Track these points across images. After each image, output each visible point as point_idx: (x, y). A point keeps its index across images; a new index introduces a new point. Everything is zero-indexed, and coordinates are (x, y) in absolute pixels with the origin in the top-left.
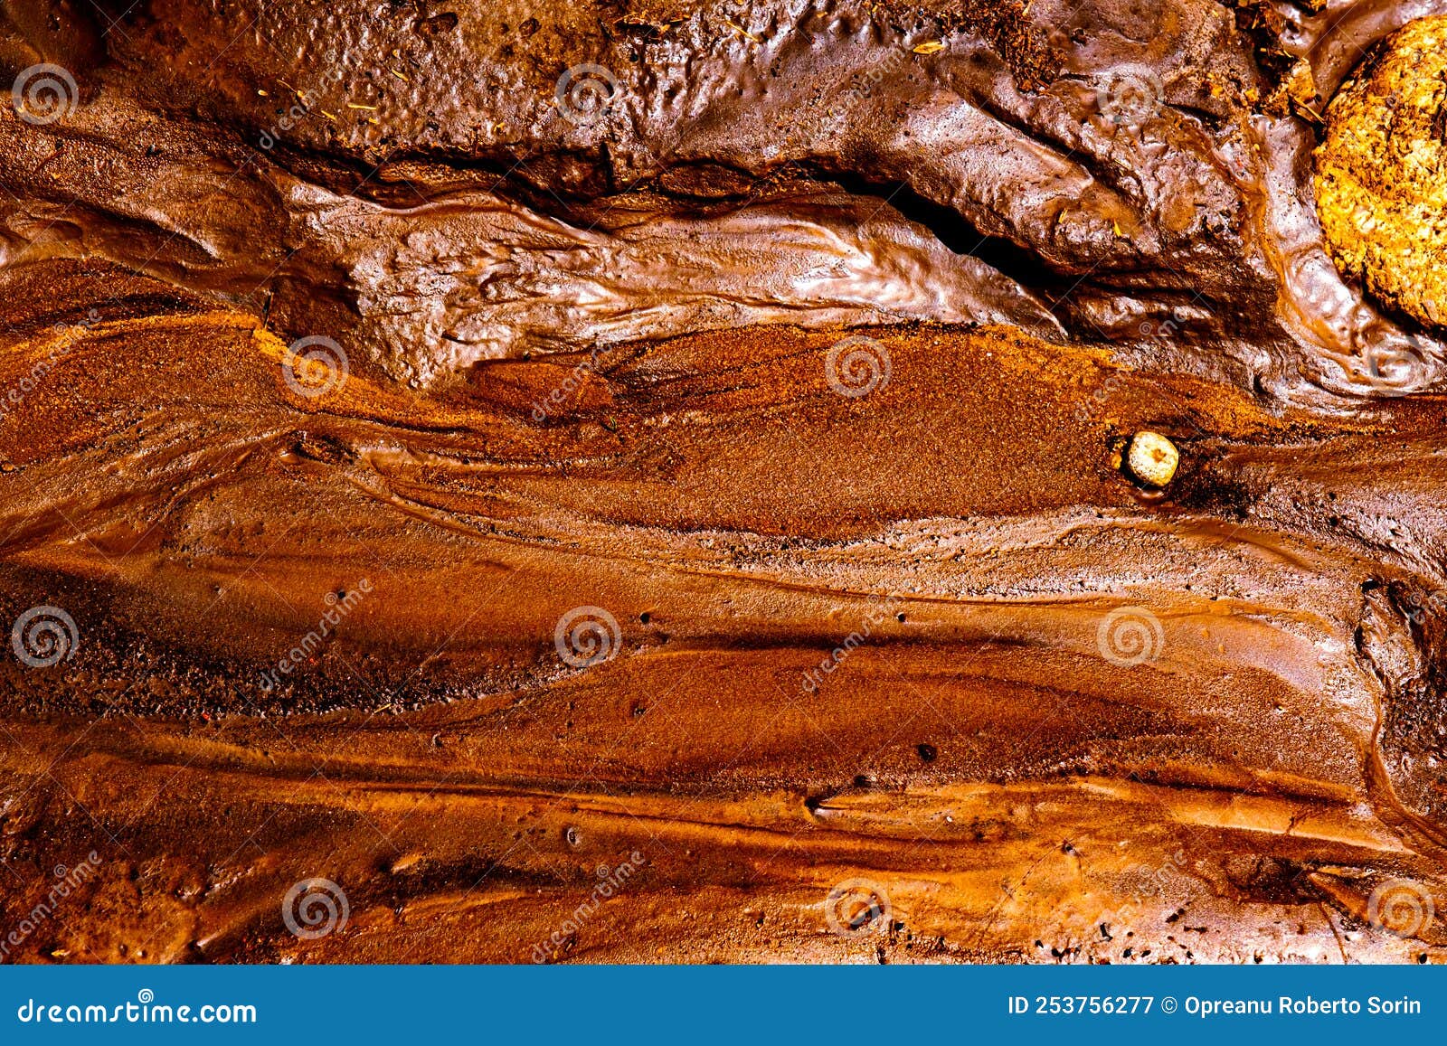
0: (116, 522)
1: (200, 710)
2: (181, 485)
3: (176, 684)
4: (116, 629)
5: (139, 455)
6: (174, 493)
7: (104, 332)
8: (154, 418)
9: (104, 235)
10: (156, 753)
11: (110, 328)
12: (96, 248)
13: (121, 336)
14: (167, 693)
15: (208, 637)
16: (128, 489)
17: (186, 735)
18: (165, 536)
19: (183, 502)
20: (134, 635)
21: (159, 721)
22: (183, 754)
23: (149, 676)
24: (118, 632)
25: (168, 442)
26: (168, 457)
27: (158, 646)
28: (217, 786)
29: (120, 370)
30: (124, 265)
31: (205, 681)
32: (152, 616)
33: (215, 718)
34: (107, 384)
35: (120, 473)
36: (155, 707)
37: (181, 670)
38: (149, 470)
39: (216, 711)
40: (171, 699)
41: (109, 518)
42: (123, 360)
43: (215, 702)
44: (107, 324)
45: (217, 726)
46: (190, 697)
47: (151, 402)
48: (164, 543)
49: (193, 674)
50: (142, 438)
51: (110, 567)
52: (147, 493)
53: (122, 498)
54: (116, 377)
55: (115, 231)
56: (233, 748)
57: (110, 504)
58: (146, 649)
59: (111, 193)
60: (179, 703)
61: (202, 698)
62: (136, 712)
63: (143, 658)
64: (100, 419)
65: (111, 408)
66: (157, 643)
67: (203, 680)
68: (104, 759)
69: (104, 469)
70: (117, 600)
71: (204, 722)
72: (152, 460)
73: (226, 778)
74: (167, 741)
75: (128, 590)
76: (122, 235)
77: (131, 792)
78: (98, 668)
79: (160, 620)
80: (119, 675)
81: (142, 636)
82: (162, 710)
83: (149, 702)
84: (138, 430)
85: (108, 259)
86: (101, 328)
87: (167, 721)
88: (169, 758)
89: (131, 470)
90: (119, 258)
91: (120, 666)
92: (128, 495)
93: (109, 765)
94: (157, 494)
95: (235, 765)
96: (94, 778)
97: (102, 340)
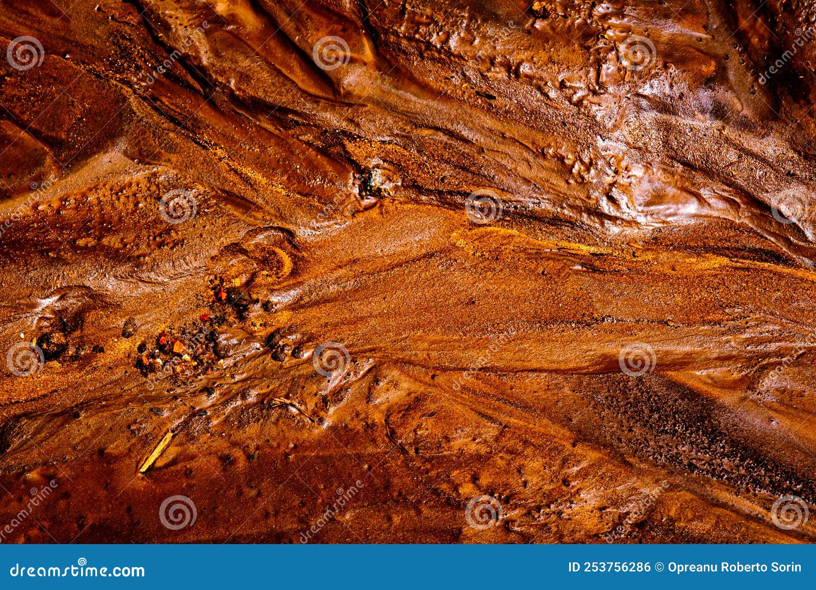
0: (725, 369)
1: (747, 484)
2: (764, 359)
3: (738, 466)
4: (712, 427)
5: (744, 336)
6: (759, 362)
7: (738, 265)
8: (756, 318)
9: (751, 212)
10: (718, 501)
11: (742, 263)
12: (745, 217)
13: (748, 269)
14: (732, 470)
15: (761, 445)
16: (734, 353)
17: (737, 496)
18: (749, 383)
19: (764, 368)
20: (721, 433)
21: (724, 484)
22: (733, 505)
23: (724, 458)
24: (712, 429)
25: (761, 333)
26: (760, 342)
27: (733, 443)
28: (747, 528)
29: (744, 287)
30: (759, 231)
31: (754, 469)
32: (733, 425)
33: (755, 491)
34: (735, 293)
35: (732, 343)
36: (724, 475)
37: (742, 459)
38: (748, 346)
39: (756, 487)
40: (733, 473)
41: (721, 366)
42: (747, 282)
43: (757, 482)
44: (741, 261)
45: (755, 495)
46: (744, 475)
47: (757, 309)
48: (748, 388)
49: (748, 464)
50: (748, 328)
51: (716, 392)
52: (744, 358)
53: (729, 358)
54: (741, 291)
55: (758, 212)
56: (761, 510)
57: (723, 359)
58: (726, 443)
59: (762, 190)
60: (737, 477)
61: (750, 478)
62: (713, 476)
63: (723, 447)
64: (727, 311)
65: (735, 307)
66: (732, 441)
67: (753, 468)
68: (689, 496)
69: (724, 338)
70: (716, 412)
71: (748, 491)
72: (750, 342)
73: (753, 525)
74: (725, 496)
75: (722, 407)
76: (762, 215)
77: (700, 518)
78: (697, 446)
79: (737, 429)
80: (708, 453)
81: (726, 436)
82: (727, 478)
83: (721, 472)
84: (747, 323)
85: (750, 225)
86: (737, 262)
87: (728, 485)
88: (724, 506)
89: (738, 344)
90: (756, 226)
91: (709, 448)
92: (734, 356)
93: (692, 500)
94: (751, 360)
95: (760, 519)
96: (681, 505)
97: (736, 268)
